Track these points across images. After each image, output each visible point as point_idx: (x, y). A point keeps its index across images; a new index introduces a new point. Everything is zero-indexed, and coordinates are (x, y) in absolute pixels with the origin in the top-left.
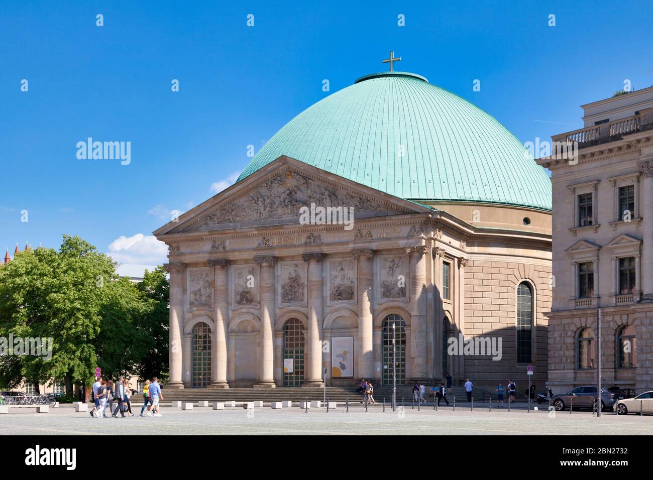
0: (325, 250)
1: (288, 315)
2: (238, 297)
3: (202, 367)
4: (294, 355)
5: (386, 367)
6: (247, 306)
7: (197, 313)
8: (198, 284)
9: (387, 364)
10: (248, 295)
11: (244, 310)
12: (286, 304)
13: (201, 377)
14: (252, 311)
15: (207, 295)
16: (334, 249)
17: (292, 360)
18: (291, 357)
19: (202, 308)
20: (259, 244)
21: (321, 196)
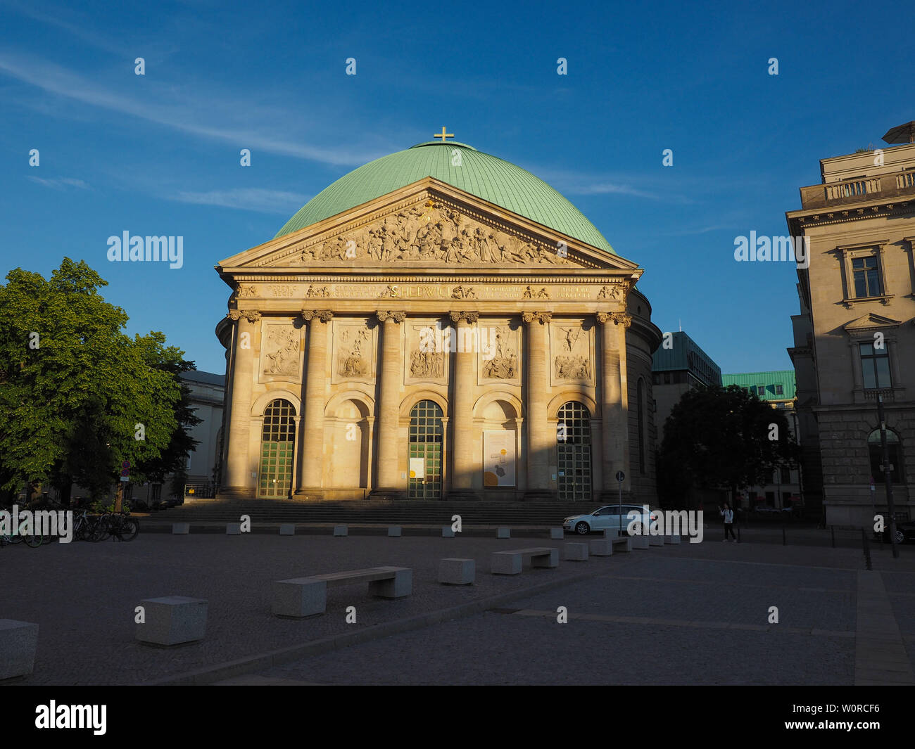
0: (482, 308)
1: (418, 394)
2: (342, 367)
3: (277, 466)
4: (426, 452)
5: (562, 474)
6: (355, 379)
7: (276, 385)
8: (278, 344)
9: (563, 470)
10: (357, 364)
11: (350, 385)
12: (415, 380)
13: (274, 481)
14: (362, 387)
15: (292, 360)
16: (495, 308)
17: (422, 460)
18: (421, 456)
19: (282, 378)
20: (382, 294)
21: (477, 236)
